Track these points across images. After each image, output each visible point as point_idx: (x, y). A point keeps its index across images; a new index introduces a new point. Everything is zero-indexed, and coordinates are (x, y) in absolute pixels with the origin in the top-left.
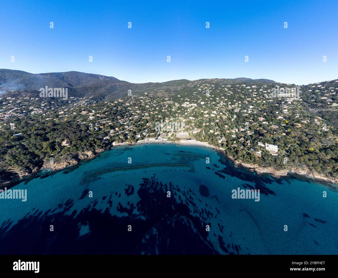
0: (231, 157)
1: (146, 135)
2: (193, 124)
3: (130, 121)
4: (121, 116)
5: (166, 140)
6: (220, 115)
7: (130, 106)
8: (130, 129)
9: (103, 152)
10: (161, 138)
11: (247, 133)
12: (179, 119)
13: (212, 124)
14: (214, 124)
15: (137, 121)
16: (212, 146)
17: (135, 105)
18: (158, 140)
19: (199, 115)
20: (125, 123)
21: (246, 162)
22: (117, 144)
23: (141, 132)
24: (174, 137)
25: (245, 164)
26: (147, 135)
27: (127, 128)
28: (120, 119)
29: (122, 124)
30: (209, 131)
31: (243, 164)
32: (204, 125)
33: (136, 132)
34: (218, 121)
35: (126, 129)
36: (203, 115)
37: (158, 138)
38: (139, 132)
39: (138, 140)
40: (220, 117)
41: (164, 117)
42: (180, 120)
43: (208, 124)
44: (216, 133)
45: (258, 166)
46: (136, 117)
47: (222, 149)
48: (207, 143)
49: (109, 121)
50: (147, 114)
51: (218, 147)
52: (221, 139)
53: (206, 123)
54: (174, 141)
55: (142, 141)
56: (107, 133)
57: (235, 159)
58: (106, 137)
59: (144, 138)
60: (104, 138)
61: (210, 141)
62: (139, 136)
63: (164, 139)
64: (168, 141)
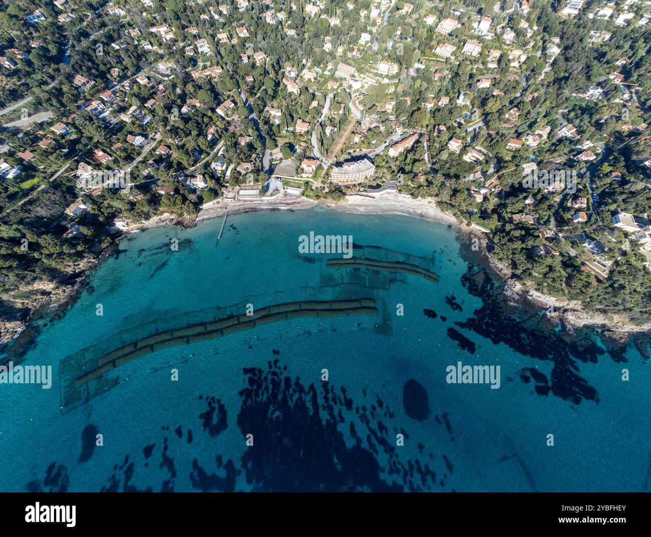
0: (503, 267)
1: (224, 173)
2: (390, 107)
3: (144, 100)
4: (91, 76)
5: (296, 192)
6: (500, 48)
8: (154, 149)
9: (94, 268)
10: (279, 184)
11: (580, 152)
12: (338, 74)
13: (460, 101)
14: (468, 103)
15: (174, 102)
16: (449, 217)
18: (272, 195)
19: (417, 44)
20: (125, 118)
21: (545, 291)
22: (134, 227)
23: (204, 159)
24: (323, 182)
25: (539, 294)
26: (228, 173)
27: (141, 147)
28: (96, 91)
29: (114, 121)
30: (443, 147)
31: (535, 295)
32: (430, 106)
33: (185, 163)
34: (485, 84)
35: (139, 154)
36: (431, 48)
37: (268, 187)
38: (195, 162)
39: (200, 200)
40: (501, 56)
41: (278, 63)
42: (341, 79)
43: (444, 101)
44: (468, 158)
45: (579, 307)
46: (162, 66)
47: (480, 228)
48: (433, 200)
49: (44, 116)
50: (204, 47)
51: (466, 222)
52: (481, 186)
53: (437, 97)
54: (326, 197)
55: (215, 201)
56: (68, 184)
57: (514, 276)
58: (73, 207)
59: (219, 192)
60: (69, 212)
61: (445, 196)
62: (199, 183)
63: (290, 191)
64: (304, 198)
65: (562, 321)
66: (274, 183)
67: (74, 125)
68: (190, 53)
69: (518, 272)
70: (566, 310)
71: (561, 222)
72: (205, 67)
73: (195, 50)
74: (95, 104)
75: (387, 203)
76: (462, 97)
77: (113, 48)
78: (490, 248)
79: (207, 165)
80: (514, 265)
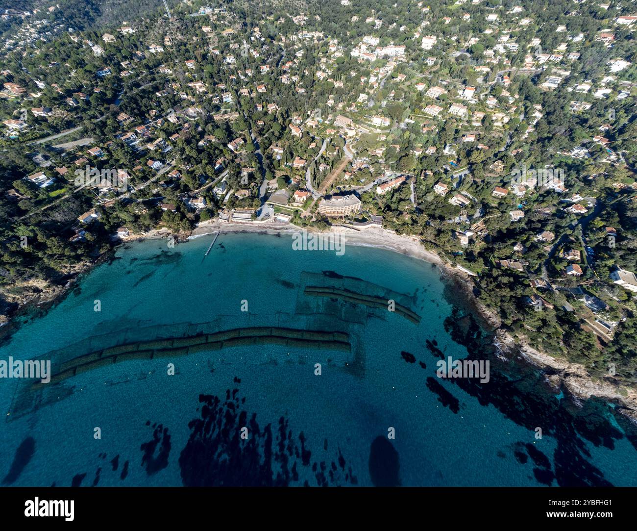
0: (492, 315)
1: (223, 197)
2: (380, 152)
3: (171, 134)
4: (132, 114)
5: (286, 219)
6: (484, 111)
7: (167, 58)
8: (167, 173)
9: (88, 271)
10: (271, 210)
12: (336, 124)
13: (446, 151)
14: (454, 153)
15: (194, 137)
16: (433, 256)
17: (183, 51)
18: (262, 220)
19: (408, 104)
20: (151, 147)
21: (541, 347)
22: (134, 237)
23: (208, 184)
24: (312, 212)
25: (534, 351)
26: (227, 198)
27: (157, 170)
28: (134, 125)
29: (141, 148)
30: (429, 190)
31: (529, 351)
32: (418, 153)
33: (191, 186)
34: (470, 139)
35: (154, 176)
36: (421, 108)
37: (260, 212)
38: (200, 186)
39: (197, 219)
40: (485, 117)
41: (287, 112)
42: (339, 127)
43: (431, 150)
44: (454, 201)
45: (583, 373)
46: (191, 111)
47: (466, 271)
48: (418, 238)
49: (86, 141)
50: (229, 98)
51: (450, 263)
52: (467, 229)
53: (425, 146)
54: (312, 226)
55: (210, 221)
56: (88, 196)
57: (503, 326)
58: (86, 215)
59: (215, 213)
60: (81, 219)
61: (430, 235)
62: (200, 204)
63: (281, 217)
64: (292, 225)
65: (563, 387)
66: (267, 209)
67: (108, 150)
68: (216, 101)
69: (509, 322)
70: (567, 375)
71: (554, 274)
72: (226, 112)
73: (221, 100)
74: (129, 135)
75: (372, 237)
76: (447, 148)
77: (156, 95)
78: (477, 292)
79: (210, 189)
80: (503, 314)
